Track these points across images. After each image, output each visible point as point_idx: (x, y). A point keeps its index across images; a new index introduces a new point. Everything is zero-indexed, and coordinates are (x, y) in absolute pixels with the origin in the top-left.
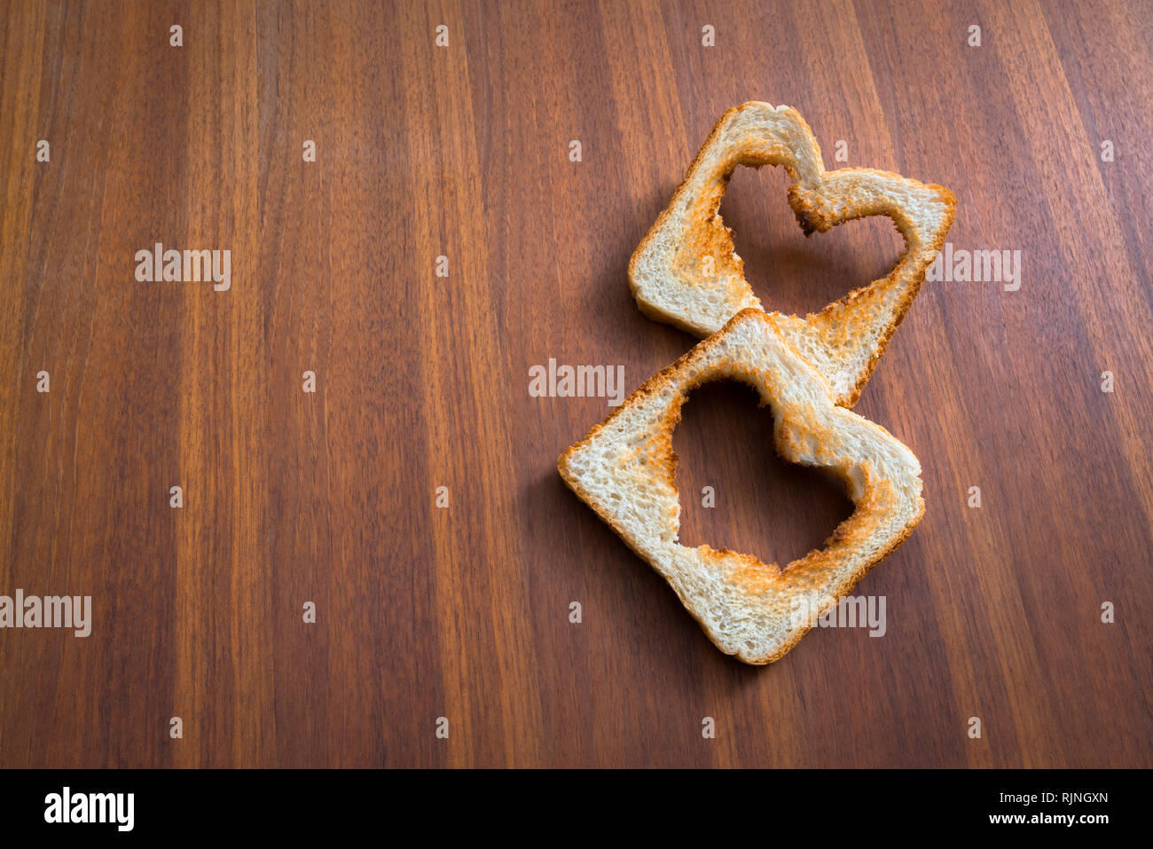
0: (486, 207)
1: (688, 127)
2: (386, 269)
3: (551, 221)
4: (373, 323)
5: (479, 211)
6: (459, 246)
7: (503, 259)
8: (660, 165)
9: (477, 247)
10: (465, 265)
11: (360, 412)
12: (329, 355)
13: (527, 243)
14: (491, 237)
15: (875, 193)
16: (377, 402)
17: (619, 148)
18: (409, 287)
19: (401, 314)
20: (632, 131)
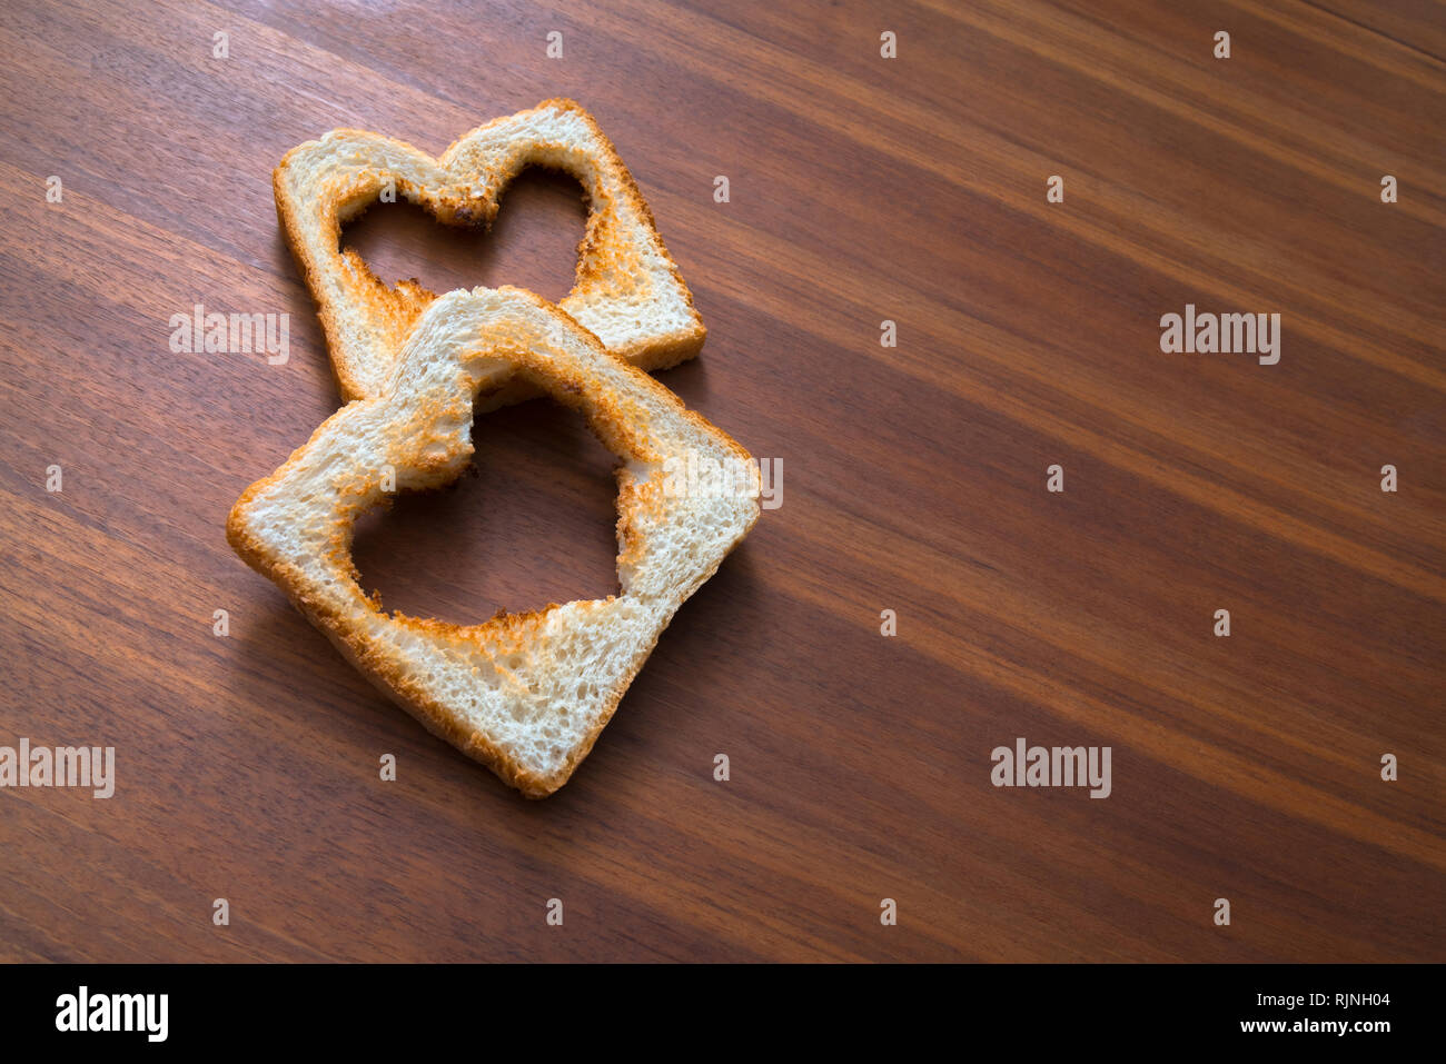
0: (101, 527)
1: (184, 233)
2: (96, 719)
3: (194, 462)
4: (174, 786)
5: (99, 540)
6: (135, 597)
7: (205, 552)
8: (214, 293)
9: (158, 575)
10: (175, 606)
11: (316, 882)
12: (183, 881)
13: (205, 511)
14: (157, 548)
15: (501, 146)
16: (314, 849)
17: (147, 321)
18: (154, 703)
19: (190, 738)
20: (134, 291)
